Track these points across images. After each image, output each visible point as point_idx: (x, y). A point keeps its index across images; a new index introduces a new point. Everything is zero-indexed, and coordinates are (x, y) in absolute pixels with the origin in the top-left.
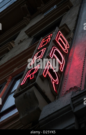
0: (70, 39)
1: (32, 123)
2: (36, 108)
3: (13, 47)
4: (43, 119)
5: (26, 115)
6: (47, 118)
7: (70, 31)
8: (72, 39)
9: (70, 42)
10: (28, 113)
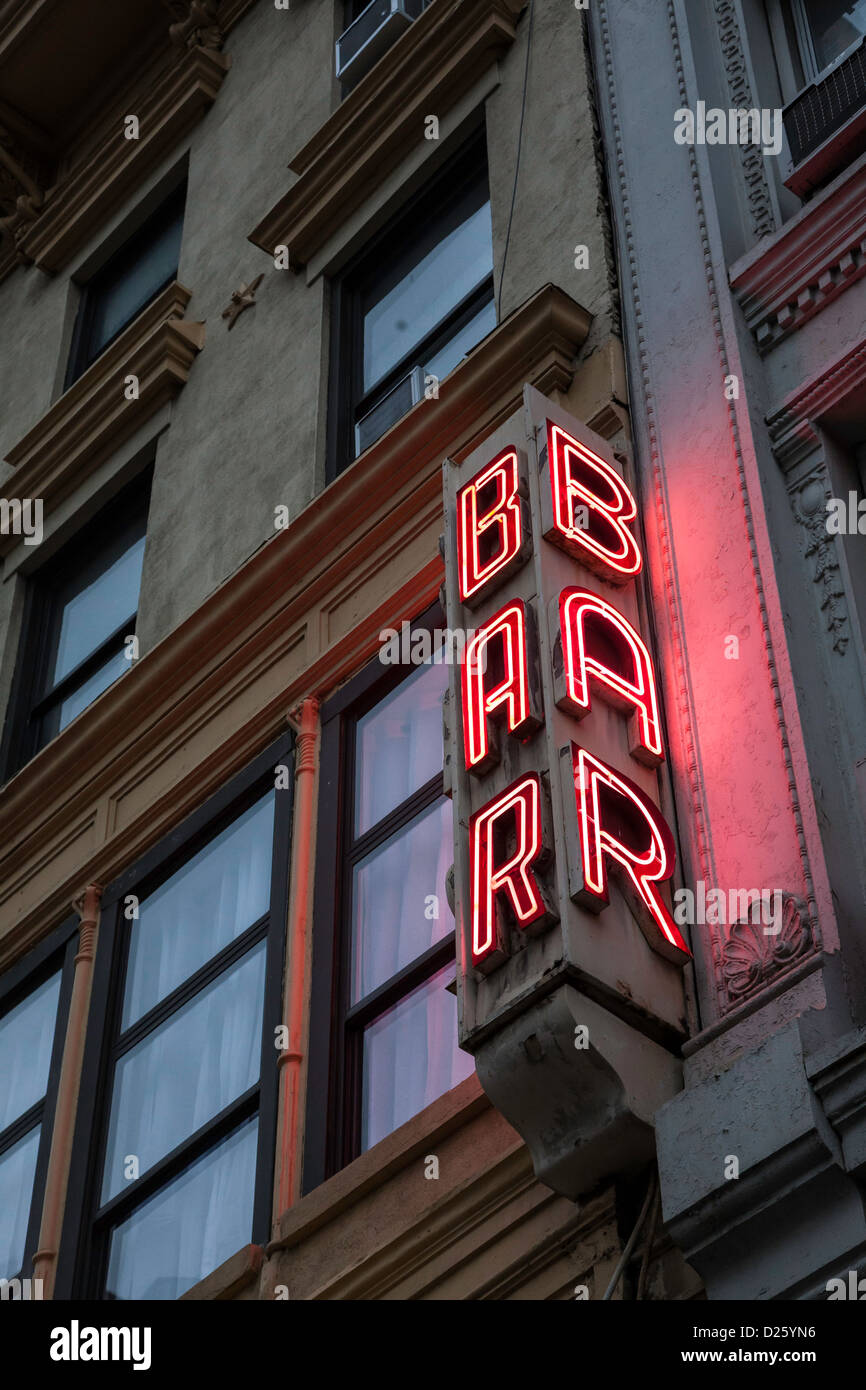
0: (615, 407)
1: (611, 1193)
2: (612, 1112)
3: (196, 351)
4: (686, 1214)
5: (565, 1152)
6: (709, 1210)
7: (590, 318)
8: (625, 407)
9: (622, 441)
10: (577, 1143)
